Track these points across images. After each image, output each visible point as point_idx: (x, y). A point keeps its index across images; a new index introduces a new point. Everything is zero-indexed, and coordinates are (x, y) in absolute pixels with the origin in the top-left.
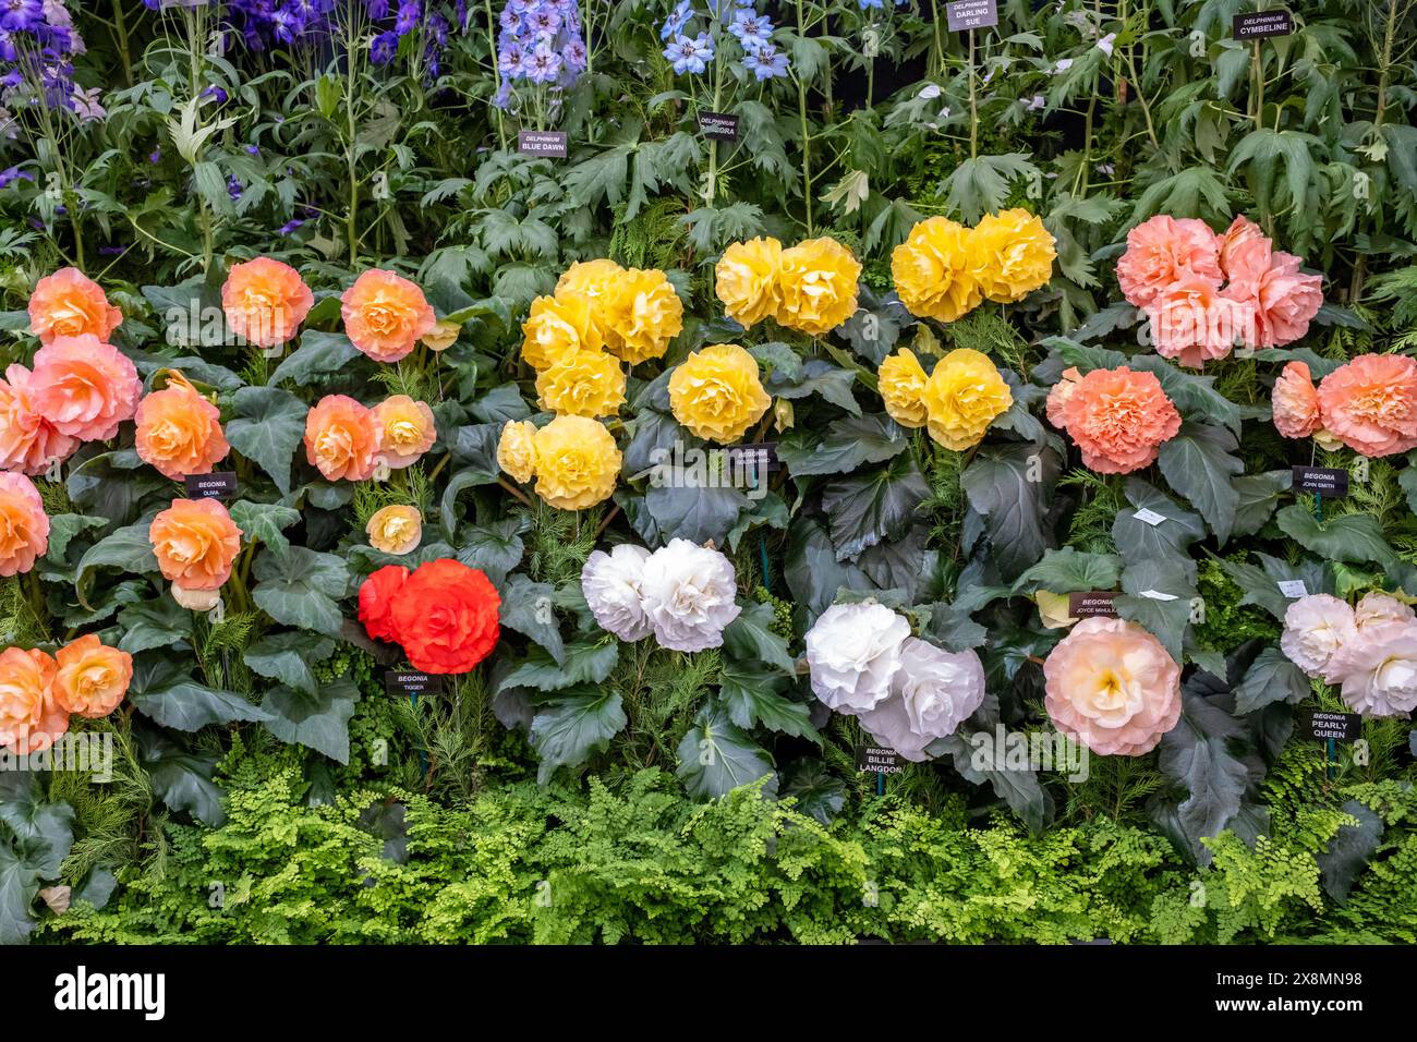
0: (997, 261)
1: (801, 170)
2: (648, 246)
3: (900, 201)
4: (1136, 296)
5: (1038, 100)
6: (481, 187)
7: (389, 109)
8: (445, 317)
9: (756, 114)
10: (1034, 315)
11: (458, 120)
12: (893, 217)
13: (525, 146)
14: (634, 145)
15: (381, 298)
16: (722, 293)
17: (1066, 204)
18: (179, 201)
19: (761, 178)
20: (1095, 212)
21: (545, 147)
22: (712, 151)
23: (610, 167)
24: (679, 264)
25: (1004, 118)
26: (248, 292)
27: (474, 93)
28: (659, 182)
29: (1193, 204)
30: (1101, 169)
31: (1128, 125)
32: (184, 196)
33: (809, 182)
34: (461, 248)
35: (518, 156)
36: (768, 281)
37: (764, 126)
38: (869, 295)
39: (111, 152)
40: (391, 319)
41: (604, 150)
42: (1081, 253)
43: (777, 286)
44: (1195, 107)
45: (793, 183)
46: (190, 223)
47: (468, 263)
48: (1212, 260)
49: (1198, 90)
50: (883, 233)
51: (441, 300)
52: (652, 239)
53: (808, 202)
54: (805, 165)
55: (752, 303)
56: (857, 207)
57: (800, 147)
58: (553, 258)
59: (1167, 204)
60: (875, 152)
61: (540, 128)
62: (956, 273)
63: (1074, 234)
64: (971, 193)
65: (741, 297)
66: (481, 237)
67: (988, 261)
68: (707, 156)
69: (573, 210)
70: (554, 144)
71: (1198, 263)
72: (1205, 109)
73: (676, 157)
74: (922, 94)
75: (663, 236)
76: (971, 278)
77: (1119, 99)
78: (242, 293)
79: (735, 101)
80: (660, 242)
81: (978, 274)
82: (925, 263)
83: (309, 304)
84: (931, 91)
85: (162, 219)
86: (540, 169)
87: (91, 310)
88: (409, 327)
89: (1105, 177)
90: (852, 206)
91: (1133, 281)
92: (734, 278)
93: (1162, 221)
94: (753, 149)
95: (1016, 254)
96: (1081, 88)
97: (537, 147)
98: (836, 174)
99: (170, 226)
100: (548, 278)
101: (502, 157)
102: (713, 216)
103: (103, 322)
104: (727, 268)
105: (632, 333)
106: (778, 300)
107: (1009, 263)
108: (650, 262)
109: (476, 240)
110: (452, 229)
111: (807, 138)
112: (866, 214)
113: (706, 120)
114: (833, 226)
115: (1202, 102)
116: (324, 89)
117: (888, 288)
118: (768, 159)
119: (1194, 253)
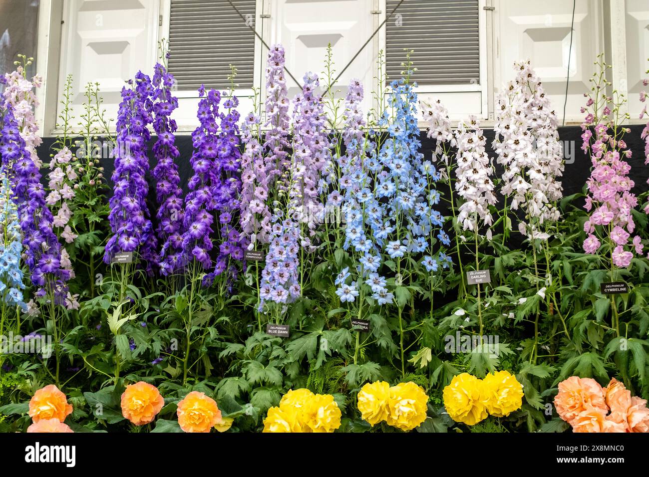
0: (494, 397)
1: (399, 346)
2: (325, 381)
3: (447, 362)
4: (564, 416)
5: (511, 315)
6: (248, 351)
7: (208, 307)
8: (226, 415)
9: (378, 320)
10: (514, 423)
11: (239, 312)
12: (444, 370)
13: (270, 331)
14: (320, 332)
15: (196, 406)
16: (360, 407)
17: (528, 367)
18: (107, 349)
19: (381, 350)
20: (542, 372)
21: (279, 332)
22: (357, 337)
23: (309, 342)
24: (340, 390)
25: (496, 323)
26: (134, 399)
27: (248, 302)
28: (332, 350)
29: (589, 371)
30: (543, 347)
31: (555, 326)
32: (110, 345)
33: (403, 351)
34: (236, 378)
35: (266, 336)
36: (383, 403)
37: (382, 326)
38: (433, 410)
39: (80, 327)
40: (200, 417)
41: (306, 333)
42: (536, 393)
43: (387, 405)
44: (586, 323)
45: (396, 352)
46: (110, 359)
47: (239, 387)
48: (601, 400)
49: (587, 314)
50: (439, 377)
51: (225, 406)
52: (328, 378)
53: (403, 361)
54: (401, 343)
55: (375, 414)
56: (426, 365)
57: (399, 333)
58: (279, 386)
59: (577, 370)
60: (435, 339)
61: (277, 323)
62: (475, 401)
63: (532, 382)
64: (481, 362)
65: (369, 411)
66: (246, 374)
67: (490, 396)
68: (355, 338)
69: (291, 363)
70: (283, 331)
71: (595, 402)
72: (591, 324)
73: (340, 340)
74: (456, 313)
75: (333, 376)
76: (482, 404)
77: (550, 313)
78: (130, 399)
79: (369, 314)
80: (332, 379)
81: (486, 403)
82: (459, 396)
83: (162, 405)
84: (460, 312)
85: (98, 357)
86: (276, 343)
87: (58, 406)
88: (209, 421)
89: (546, 352)
90: (424, 364)
91: (562, 409)
92: (366, 401)
93: (574, 379)
94: (377, 336)
95: (504, 393)
96: (531, 311)
97: (276, 331)
98: (416, 348)
99: (101, 360)
100: (277, 396)
101: (258, 335)
102: (357, 368)
103: (63, 412)
104: (363, 395)
105: (317, 426)
106: (388, 413)
107: (500, 398)
108: (326, 390)
109: (244, 375)
110: (233, 368)
111: (402, 331)
112: (430, 367)
113: (355, 322)
114: (414, 372)
115: (590, 321)
116: (179, 299)
117: (442, 405)
118: (383, 342)
119: (592, 397)
